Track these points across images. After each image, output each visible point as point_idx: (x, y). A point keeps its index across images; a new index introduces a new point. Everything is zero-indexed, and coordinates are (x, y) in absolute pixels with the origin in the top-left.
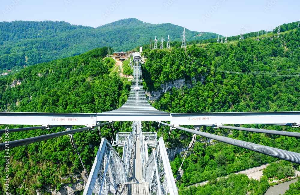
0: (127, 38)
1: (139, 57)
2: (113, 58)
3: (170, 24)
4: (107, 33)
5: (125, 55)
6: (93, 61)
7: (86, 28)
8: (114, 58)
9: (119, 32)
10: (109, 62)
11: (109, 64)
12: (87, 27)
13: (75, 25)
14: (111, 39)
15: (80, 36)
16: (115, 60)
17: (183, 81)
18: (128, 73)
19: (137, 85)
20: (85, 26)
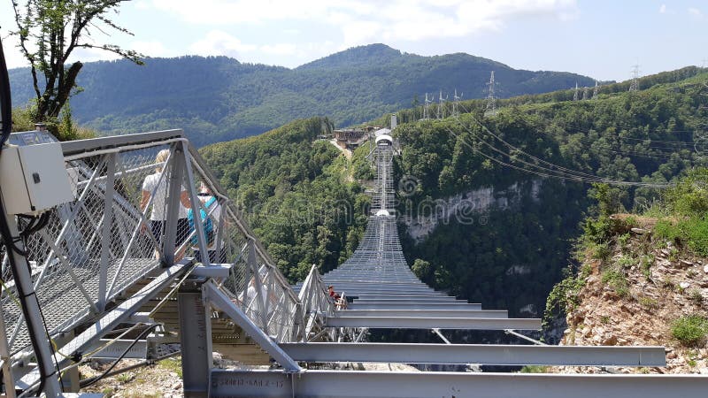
0: (364, 91)
1: (388, 141)
2: (332, 142)
3: (465, 54)
4: (320, 80)
5: (359, 136)
6: (290, 151)
7: (274, 69)
8: (334, 142)
9: (345, 76)
10: (323, 150)
11: (323, 157)
12: (274, 67)
13: (249, 64)
14: (329, 94)
15: (259, 89)
16: (338, 147)
17: (488, 191)
18: (364, 176)
19: (383, 205)
20: (272, 65)
